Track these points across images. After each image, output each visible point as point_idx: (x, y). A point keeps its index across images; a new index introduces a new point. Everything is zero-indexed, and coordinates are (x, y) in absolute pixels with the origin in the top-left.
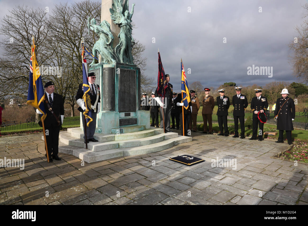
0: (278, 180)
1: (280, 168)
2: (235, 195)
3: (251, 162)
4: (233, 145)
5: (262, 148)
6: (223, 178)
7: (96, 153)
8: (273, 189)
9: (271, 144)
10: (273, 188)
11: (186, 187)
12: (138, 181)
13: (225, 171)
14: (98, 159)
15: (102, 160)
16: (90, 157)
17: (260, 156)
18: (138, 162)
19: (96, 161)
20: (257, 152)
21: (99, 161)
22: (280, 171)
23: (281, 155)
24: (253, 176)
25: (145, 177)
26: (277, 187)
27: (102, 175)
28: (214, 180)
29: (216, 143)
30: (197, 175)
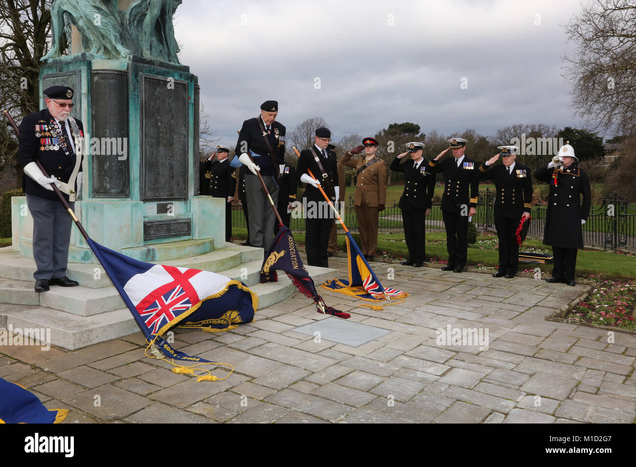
0: (579, 372)
1: (576, 343)
2: (490, 411)
3: (503, 330)
4: (446, 290)
5: (518, 296)
6: (445, 370)
7: (89, 319)
8: (573, 394)
9: (538, 286)
10: (572, 391)
11: (364, 396)
12: (233, 390)
13: (445, 353)
14: (97, 337)
15: (108, 339)
16: (74, 332)
17: (519, 315)
18: (215, 339)
19: (92, 343)
20: (509, 307)
21: (102, 341)
22: (577, 351)
23: (569, 312)
24: (517, 365)
25: (250, 379)
26: (581, 388)
27: (125, 379)
28: (427, 377)
29: (400, 284)
30: (381, 365)
